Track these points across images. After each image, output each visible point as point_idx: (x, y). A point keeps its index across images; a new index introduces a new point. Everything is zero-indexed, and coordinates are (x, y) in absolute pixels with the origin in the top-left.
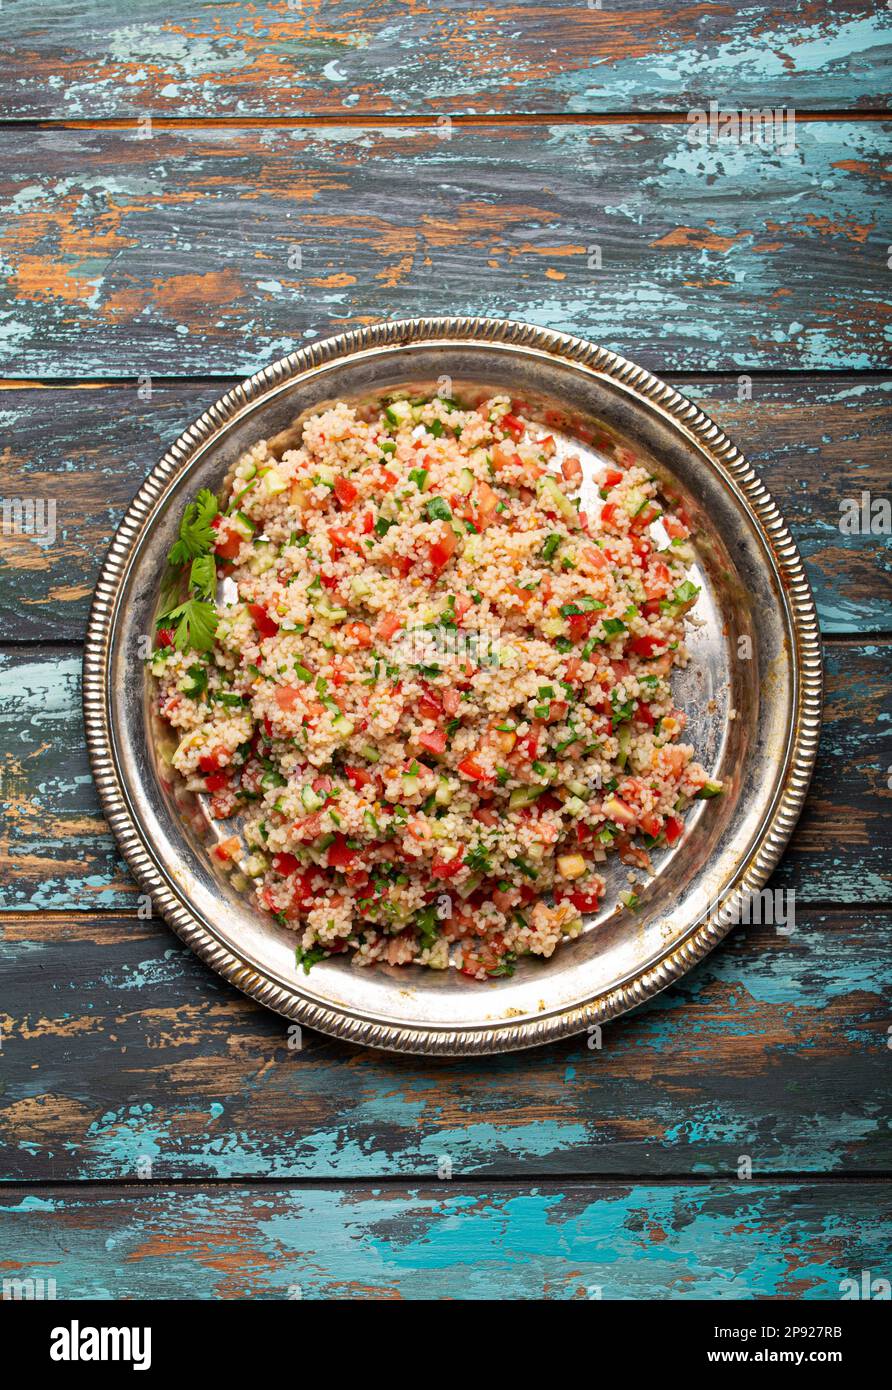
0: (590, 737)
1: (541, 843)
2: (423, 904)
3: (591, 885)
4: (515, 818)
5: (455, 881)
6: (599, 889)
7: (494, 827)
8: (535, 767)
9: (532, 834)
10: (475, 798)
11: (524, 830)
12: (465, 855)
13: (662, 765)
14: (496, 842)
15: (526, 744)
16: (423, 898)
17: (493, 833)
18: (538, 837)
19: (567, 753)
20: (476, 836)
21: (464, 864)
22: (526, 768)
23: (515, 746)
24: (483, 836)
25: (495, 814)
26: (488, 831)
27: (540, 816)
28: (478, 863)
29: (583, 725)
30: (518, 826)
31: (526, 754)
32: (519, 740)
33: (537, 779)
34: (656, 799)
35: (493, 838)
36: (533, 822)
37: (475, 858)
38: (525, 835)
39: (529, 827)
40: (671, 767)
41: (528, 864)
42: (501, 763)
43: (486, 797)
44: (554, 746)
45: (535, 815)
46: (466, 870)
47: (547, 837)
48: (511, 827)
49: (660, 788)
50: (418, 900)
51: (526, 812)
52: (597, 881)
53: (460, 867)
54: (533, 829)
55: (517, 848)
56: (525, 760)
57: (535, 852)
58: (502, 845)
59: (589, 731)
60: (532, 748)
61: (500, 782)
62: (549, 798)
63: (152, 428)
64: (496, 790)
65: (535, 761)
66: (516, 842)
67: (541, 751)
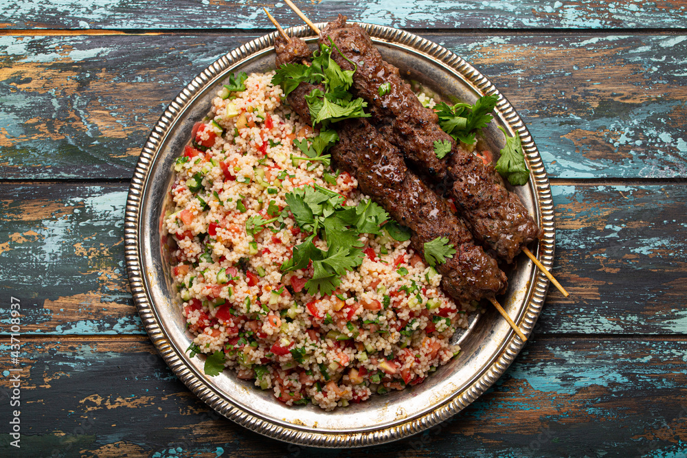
0: (385, 326)
1: (339, 363)
2: (260, 363)
3: (363, 391)
4: (331, 344)
5: (281, 359)
6: (365, 396)
7: (315, 342)
8: (348, 324)
9: (336, 357)
10: (309, 323)
11: (332, 352)
12: (293, 348)
13: (427, 347)
14: (313, 351)
15: (348, 310)
16: (261, 360)
17: (313, 345)
18: (338, 360)
19: (369, 327)
20: (303, 341)
21: (290, 352)
22: (343, 323)
23: (343, 308)
24: (307, 344)
25: (318, 335)
26: (311, 343)
27: (344, 349)
28: (298, 356)
29: (385, 318)
30: (329, 348)
31: (346, 315)
32: (346, 306)
33: (346, 331)
34: (415, 364)
35: (312, 347)
36: (339, 350)
37: (297, 352)
38: (332, 355)
39: (336, 352)
40: (431, 350)
41: (327, 371)
42: (331, 312)
43: (315, 326)
44: (364, 319)
45: (342, 347)
46: (290, 355)
47: (343, 362)
48: (324, 345)
49: (421, 359)
50: (258, 359)
51: (338, 344)
52: (366, 392)
53: (287, 353)
54: (338, 354)
55: (324, 359)
56: (344, 318)
57: (333, 366)
58: (317, 354)
59: (386, 323)
60: (350, 314)
61: (326, 322)
62: (351, 343)
63: (187, 58)
64: (322, 325)
65: (349, 323)
66: (325, 355)
67: (354, 318)
